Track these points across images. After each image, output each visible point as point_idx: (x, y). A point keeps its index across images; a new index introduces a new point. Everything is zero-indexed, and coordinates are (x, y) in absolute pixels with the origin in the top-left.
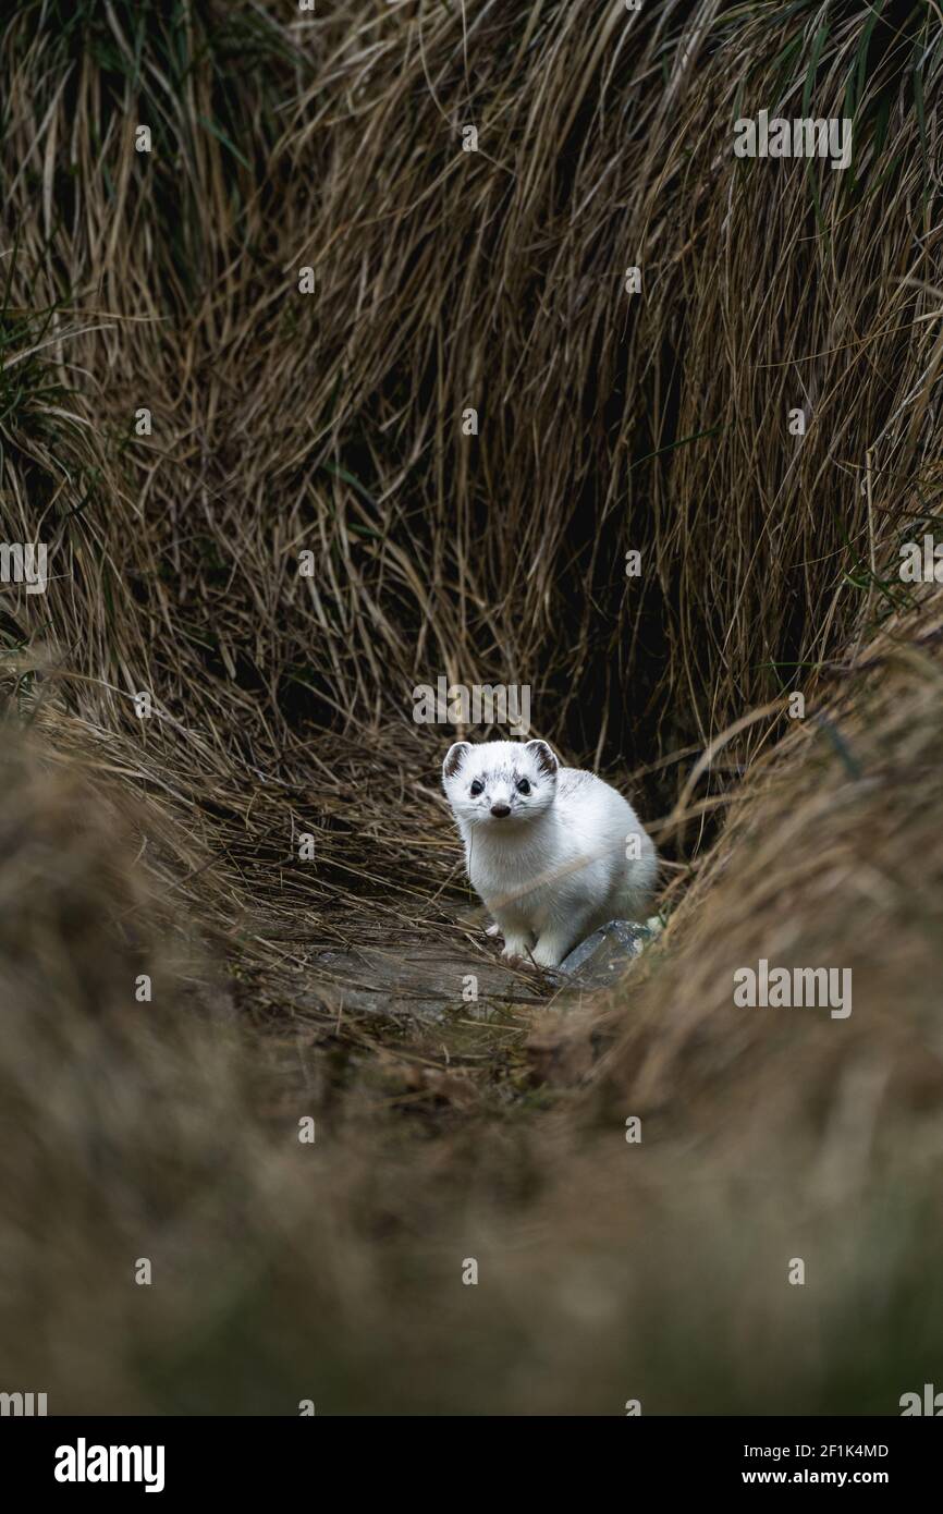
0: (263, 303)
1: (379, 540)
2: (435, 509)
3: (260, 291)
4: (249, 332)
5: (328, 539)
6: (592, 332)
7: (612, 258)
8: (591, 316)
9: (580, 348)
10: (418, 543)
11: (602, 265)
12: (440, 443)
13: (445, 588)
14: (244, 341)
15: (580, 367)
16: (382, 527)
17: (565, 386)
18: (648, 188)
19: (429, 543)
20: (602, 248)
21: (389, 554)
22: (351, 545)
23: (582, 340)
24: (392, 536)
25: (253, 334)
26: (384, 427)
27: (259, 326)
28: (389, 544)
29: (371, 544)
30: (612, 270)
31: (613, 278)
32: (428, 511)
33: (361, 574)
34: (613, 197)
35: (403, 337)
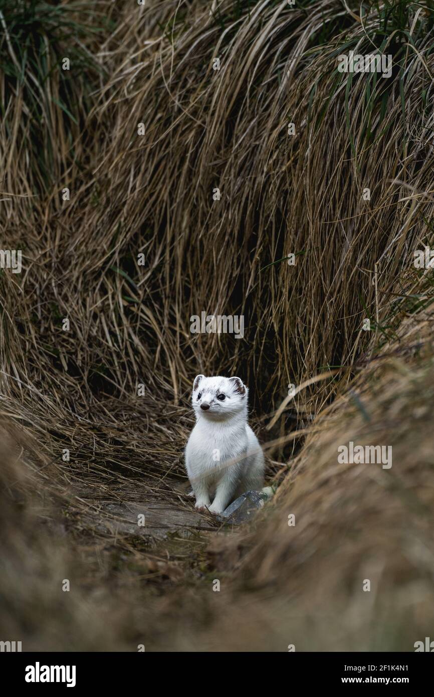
0: (83, 188)
1: (138, 304)
2: (165, 290)
3: (81, 183)
4: (76, 203)
5: (113, 304)
6: (242, 204)
7: (252, 168)
8: (242, 196)
9: (236, 212)
10: (156, 306)
11: (247, 172)
12: (168, 258)
13: (170, 328)
14: (73, 207)
15: (236, 221)
16: (139, 298)
17: (229, 230)
18: (270, 135)
19: (162, 306)
20: (247, 164)
21: (142, 311)
22: (125, 307)
23: (237, 208)
24: (144, 302)
25: (77, 204)
26: (141, 249)
27: (81, 200)
28: (142, 306)
29: (134, 306)
30: (252, 175)
31: (253, 179)
32: (161, 291)
33: (129, 321)
34: (253, 139)
35: (150, 206)
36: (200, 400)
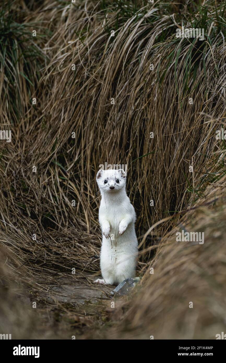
0: (37, 120)
1: (67, 180)
2: (81, 173)
3: (36, 117)
4: (33, 127)
5: (54, 180)
6: (121, 127)
7: (126, 108)
8: (121, 123)
9: (118, 131)
10: (77, 181)
11: (124, 109)
12: (82, 156)
13: (84, 193)
14: (32, 130)
15: (118, 136)
16: (68, 177)
17: (115, 141)
18: (135, 90)
19: (80, 181)
20: (124, 105)
21: (70, 184)
22: (60, 182)
23: (119, 129)
24: (70, 180)
25: (34, 128)
26: (68, 152)
27: (36, 126)
28: (70, 182)
29: (65, 182)
30: (126, 111)
31: (127, 113)
32: (79, 173)
33: (63, 189)
34: (126, 92)
35: (73, 129)
36: (107, 184)
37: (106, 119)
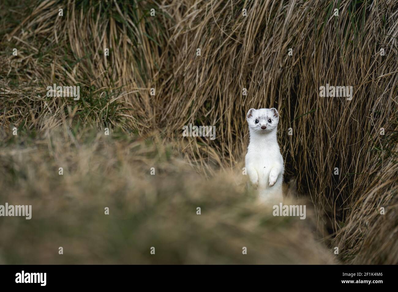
0: (164, 83)
1: (207, 146)
2: (221, 137)
3: (163, 80)
4: (161, 91)
5: (192, 147)
6: (268, 86)
7: (272, 66)
8: (267, 82)
9: (264, 90)
10: (217, 147)
11: (270, 68)
12: (222, 120)
13: (225, 159)
14: (160, 94)
15: (265, 96)
16: (207, 143)
17: (261, 101)
18: (282, 46)
19: (220, 146)
20: (270, 63)
21: (210, 151)
22: (199, 149)
23: (265, 89)
24: (210, 145)
25: (162, 92)
26: (206, 116)
27: (164, 90)
28: (209, 148)
29: (204, 147)
30: (273, 69)
31: (273, 71)
32: (219, 138)
33: (203, 156)
34: (272, 48)
35: (210, 91)
36: (258, 124)
37: (248, 78)
